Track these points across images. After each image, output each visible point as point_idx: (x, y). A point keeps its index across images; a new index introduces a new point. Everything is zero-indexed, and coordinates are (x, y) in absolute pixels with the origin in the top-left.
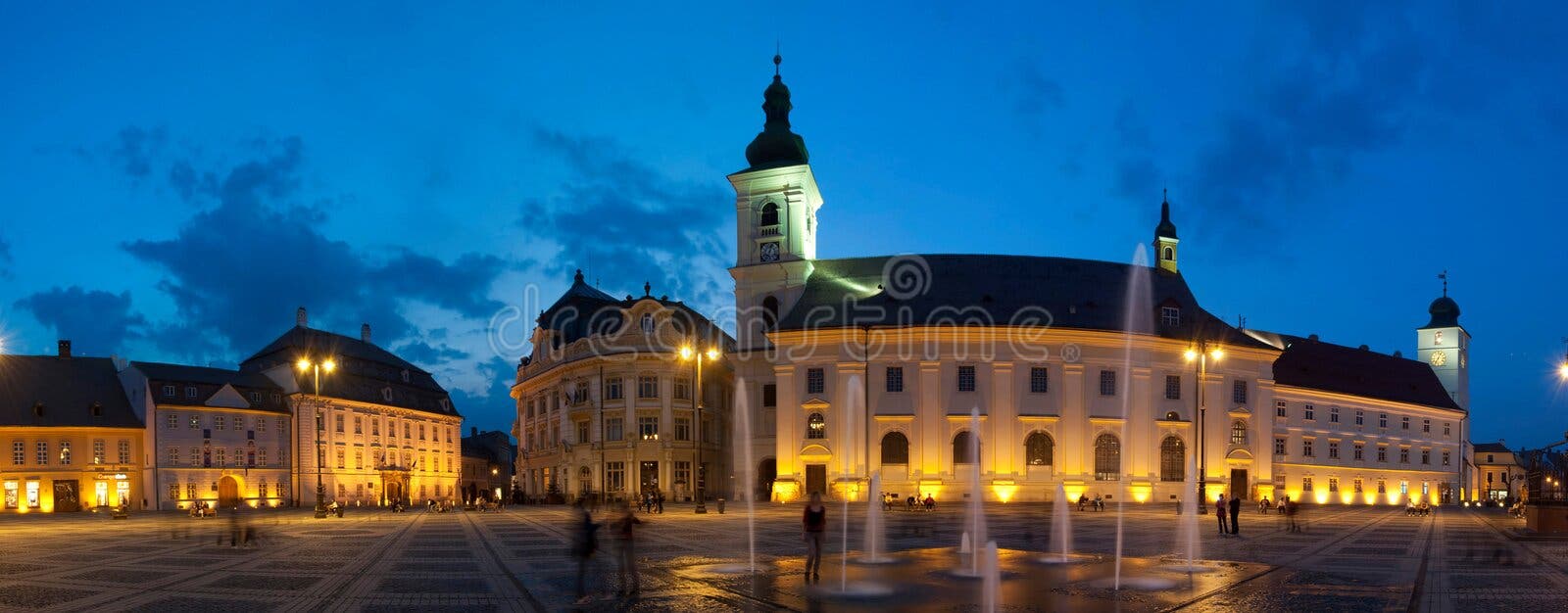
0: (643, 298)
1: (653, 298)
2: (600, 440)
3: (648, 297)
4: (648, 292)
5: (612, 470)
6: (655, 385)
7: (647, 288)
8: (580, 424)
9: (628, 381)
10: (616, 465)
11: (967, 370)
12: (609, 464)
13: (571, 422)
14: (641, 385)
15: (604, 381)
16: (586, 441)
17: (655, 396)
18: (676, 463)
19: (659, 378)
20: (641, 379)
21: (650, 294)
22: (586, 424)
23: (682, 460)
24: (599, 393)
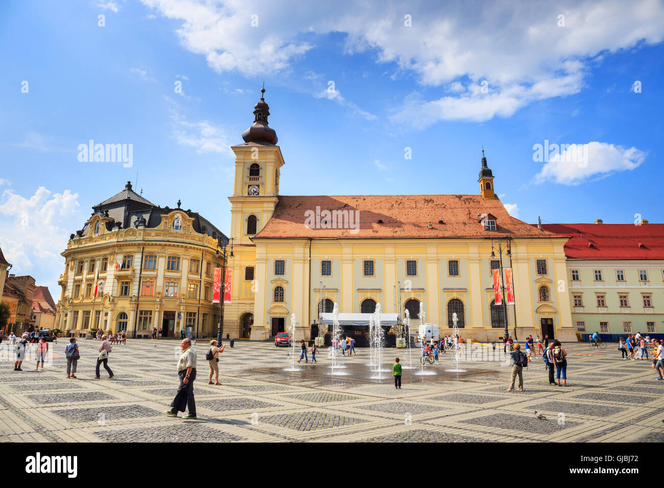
0: (176, 209)
1: (182, 210)
2: (136, 295)
3: (179, 209)
4: (179, 207)
5: (143, 316)
6: (178, 263)
7: (179, 204)
8: (123, 283)
9: (160, 259)
10: (146, 312)
11: (369, 263)
12: (141, 312)
13: (116, 280)
14: (169, 262)
15: (144, 257)
16: (126, 294)
17: (178, 269)
18: (187, 313)
19: (181, 258)
20: (169, 257)
21: (181, 208)
22: (127, 283)
23: (191, 311)
24: (140, 264)
